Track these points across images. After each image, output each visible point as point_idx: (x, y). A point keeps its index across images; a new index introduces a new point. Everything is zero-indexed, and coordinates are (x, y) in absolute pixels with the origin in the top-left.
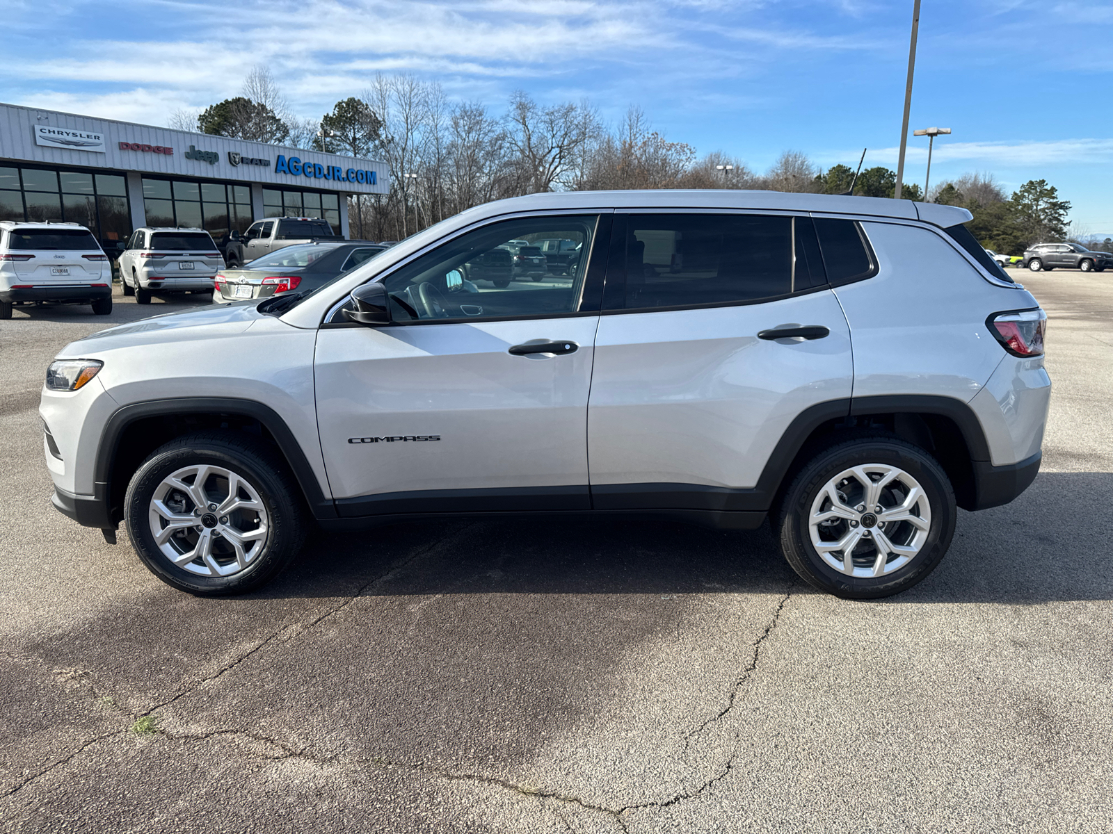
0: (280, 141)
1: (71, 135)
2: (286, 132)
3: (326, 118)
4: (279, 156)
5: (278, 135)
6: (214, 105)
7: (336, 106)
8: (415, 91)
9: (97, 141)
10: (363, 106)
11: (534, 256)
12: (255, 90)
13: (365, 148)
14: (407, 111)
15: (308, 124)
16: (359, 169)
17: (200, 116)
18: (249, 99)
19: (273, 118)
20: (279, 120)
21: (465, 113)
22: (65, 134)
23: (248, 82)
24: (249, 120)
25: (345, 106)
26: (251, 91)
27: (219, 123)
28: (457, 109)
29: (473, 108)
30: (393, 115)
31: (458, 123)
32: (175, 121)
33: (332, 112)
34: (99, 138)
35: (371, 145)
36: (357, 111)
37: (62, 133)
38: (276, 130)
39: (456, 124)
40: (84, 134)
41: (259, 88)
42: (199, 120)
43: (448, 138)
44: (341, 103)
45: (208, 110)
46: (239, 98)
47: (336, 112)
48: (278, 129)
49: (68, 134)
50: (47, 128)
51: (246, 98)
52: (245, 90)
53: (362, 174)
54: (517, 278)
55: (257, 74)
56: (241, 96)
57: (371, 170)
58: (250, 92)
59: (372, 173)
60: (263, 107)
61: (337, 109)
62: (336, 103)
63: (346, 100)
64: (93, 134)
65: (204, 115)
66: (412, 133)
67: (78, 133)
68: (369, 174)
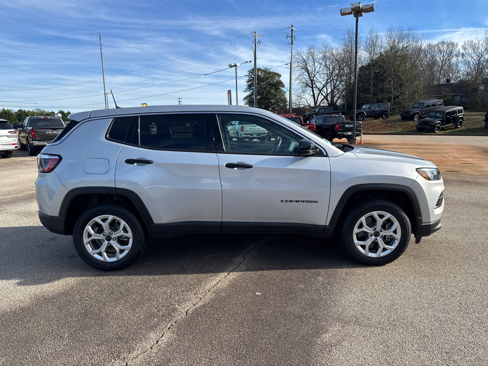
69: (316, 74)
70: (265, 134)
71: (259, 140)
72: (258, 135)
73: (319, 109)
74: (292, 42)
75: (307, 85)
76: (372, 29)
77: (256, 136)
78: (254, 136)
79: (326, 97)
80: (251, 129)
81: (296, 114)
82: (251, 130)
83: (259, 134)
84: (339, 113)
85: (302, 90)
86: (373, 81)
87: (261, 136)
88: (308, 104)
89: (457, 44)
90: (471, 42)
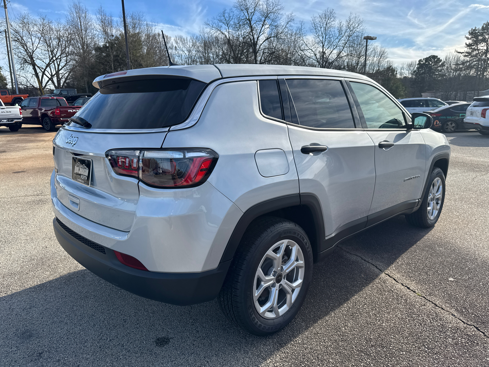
69: (34, 49)
70: (20, 119)
71: (8, 128)
72: (9, 120)
73: (61, 90)
74: (5, 5)
75: (26, 61)
76: (100, 8)
77: (7, 122)
78: (3, 122)
79: (51, 79)
80: (2, 112)
81: (28, 95)
82: (4, 113)
83: (11, 120)
84: (85, 96)
85: (20, 67)
86: (114, 64)
87: (14, 122)
88: (31, 84)
89: (170, 38)
90: (181, 37)
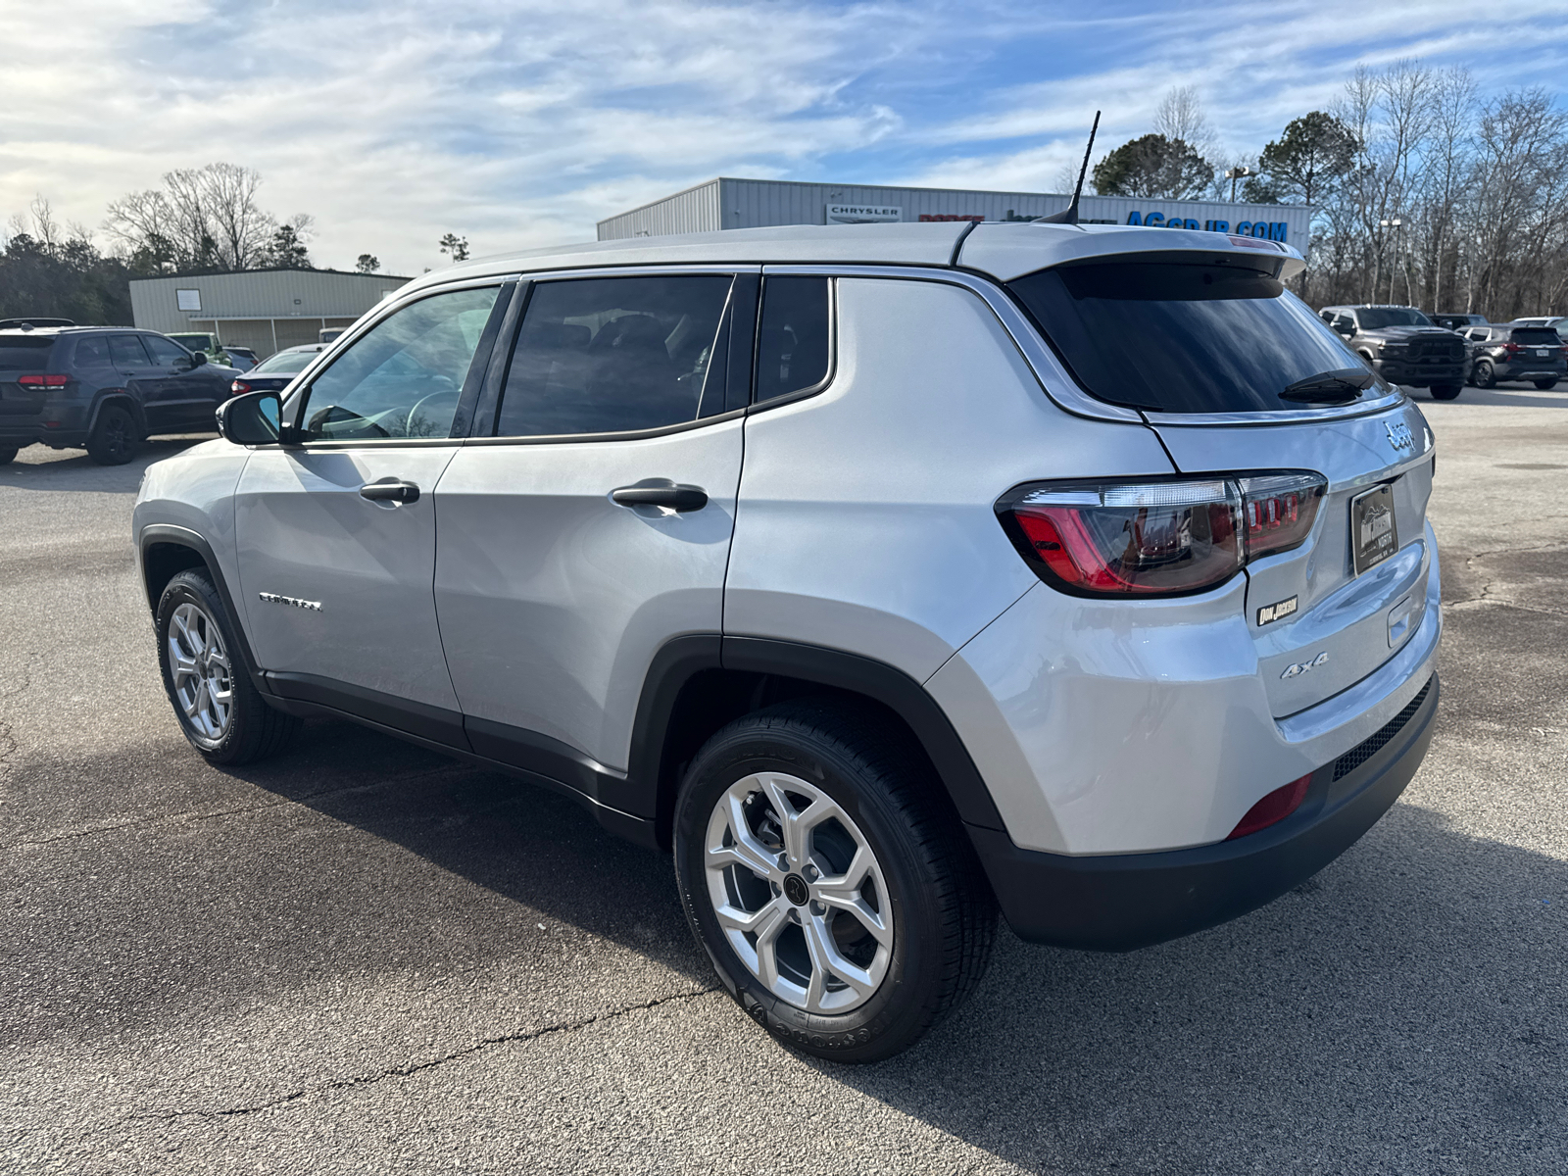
0: (1200, 189)
1: (865, 212)
2: (1211, 176)
3: (1268, 148)
4: (1132, 213)
5: (1197, 181)
6: (1116, 150)
7: (1287, 128)
8: (1422, 86)
9: (894, 216)
10: (1332, 122)
11: (1540, 344)
12: (1171, 121)
13: (1327, 186)
14: (1403, 121)
15: (1243, 160)
16: (1259, 220)
17: (1096, 166)
18: (1163, 135)
19: (1195, 157)
20: (1202, 160)
21: (1509, 109)
22: (858, 212)
23: (1161, 112)
24: (1158, 165)
25: (1301, 126)
26: (1165, 122)
27: (1117, 174)
28: (1496, 104)
29: (1526, 98)
30: (1377, 133)
31: (1493, 129)
32: (1064, 177)
33: (1278, 138)
34: (896, 212)
35: (1336, 182)
36: (1320, 132)
37: (855, 210)
38: (1195, 175)
39: (1489, 128)
40: (880, 209)
41: (1176, 119)
42: (1093, 172)
43: (1472, 155)
44: (1296, 123)
45: (1108, 157)
46: (1149, 136)
47: (1286, 137)
48: (1199, 172)
49: (862, 211)
50: (840, 206)
51: (1159, 134)
52: (1157, 123)
53: (1262, 229)
54: (1498, 384)
55: (1177, 98)
56: (1150, 133)
57: (1278, 221)
58: (1163, 125)
59: (1280, 225)
60: (1180, 143)
61: (1288, 133)
62: (1288, 123)
63: (1304, 117)
64: (890, 208)
65: (1101, 165)
66: (1406, 156)
67: (873, 208)
68: (1275, 228)
